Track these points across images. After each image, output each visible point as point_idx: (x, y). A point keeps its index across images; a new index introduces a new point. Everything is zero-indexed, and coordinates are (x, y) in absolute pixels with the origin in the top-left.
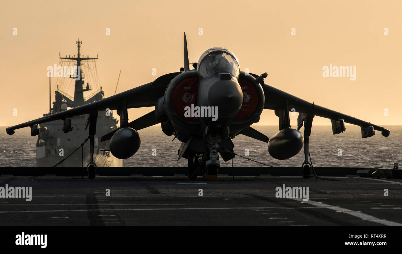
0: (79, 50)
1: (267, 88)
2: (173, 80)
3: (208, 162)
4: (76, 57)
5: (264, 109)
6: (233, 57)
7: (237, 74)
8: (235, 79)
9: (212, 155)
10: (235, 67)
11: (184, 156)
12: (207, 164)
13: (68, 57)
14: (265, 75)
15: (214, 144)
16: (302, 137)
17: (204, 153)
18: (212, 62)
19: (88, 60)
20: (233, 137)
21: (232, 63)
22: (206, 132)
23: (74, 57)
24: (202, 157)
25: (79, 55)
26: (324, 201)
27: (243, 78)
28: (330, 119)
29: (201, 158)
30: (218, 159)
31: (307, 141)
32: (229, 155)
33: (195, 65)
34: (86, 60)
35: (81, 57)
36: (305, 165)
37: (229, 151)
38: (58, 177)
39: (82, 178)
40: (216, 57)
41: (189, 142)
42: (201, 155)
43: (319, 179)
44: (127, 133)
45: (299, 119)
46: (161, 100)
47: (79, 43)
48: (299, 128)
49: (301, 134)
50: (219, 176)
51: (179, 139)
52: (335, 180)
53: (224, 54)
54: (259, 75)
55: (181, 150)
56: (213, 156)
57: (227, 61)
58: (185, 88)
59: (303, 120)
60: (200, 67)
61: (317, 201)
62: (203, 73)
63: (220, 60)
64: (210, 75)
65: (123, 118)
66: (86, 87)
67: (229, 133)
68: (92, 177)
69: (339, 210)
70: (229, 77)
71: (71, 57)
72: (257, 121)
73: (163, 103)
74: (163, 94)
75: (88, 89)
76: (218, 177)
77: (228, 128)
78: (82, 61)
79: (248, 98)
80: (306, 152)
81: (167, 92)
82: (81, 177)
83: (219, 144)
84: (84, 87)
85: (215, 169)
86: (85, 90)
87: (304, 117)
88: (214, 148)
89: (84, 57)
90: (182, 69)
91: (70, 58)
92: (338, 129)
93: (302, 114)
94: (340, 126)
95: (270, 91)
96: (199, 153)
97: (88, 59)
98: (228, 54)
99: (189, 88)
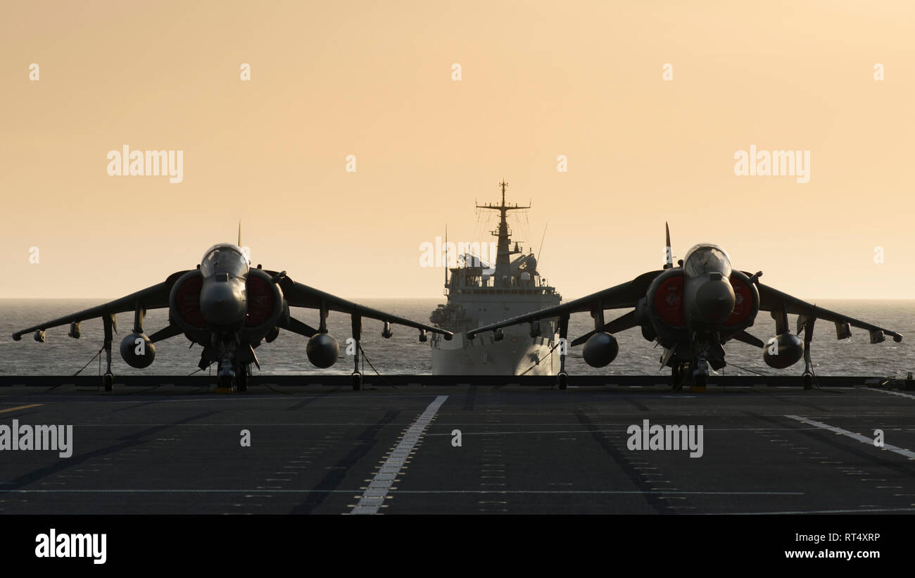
0: (504, 195)
1: (762, 288)
2: (655, 280)
3: (696, 372)
4: (500, 205)
5: (759, 311)
6: (723, 254)
7: (729, 273)
8: (726, 280)
9: (699, 364)
10: (726, 264)
11: (668, 364)
12: (694, 375)
13: (488, 205)
14: (760, 274)
15: (702, 352)
16: (802, 344)
17: (691, 362)
18: (700, 260)
19: (516, 210)
20: (724, 344)
21: (723, 261)
22: (694, 338)
23: (496, 206)
24: (689, 365)
25: (503, 203)
26: (825, 422)
27: (735, 277)
28: (834, 323)
29: (687, 367)
30: (707, 368)
31: (807, 346)
32: (719, 363)
33: (680, 262)
34: (514, 210)
35: (506, 205)
36: (805, 374)
37: (720, 360)
38: (522, 387)
39: (552, 389)
40: (705, 254)
41: (673, 349)
42: (688, 363)
43: (821, 390)
44: (603, 338)
45: (799, 321)
46: (642, 301)
47: (504, 185)
48: (798, 333)
49: (800, 341)
50: (709, 387)
51: (662, 345)
52: (839, 393)
53: (713, 251)
54: (754, 273)
55: (664, 357)
56: (702, 365)
57: (717, 259)
58: (669, 289)
59: (804, 323)
60: (686, 264)
61: (818, 420)
62: (690, 272)
63: (709, 257)
64: (697, 275)
65: (598, 321)
66: (514, 248)
67: (719, 339)
68: (563, 387)
69: (839, 431)
70: (719, 277)
71: (492, 205)
72: (751, 325)
73: (645, 305)
74: (644, 295)
75: (517, 251)
76: (707, 387)
77: (718, 333)
78: (508, 211)
79: (742, 299)
80: (807, 360)
81: (648, 293)
82: (550, 387)
83: (708, 351)
84: (511, 248)
85: (704, 379)
86: (512, 253)
87: (805, 320)
88: (703, 357)
89: (511, 206)
90: (665, 267)
91: (490, 207)
92: (844, 334)
93: (803, 317)
94: (845, 331)
95: (764, 289)
96: (684, 362)
97: (517, 208)
98: (717, 250)
99: (674, 289)
